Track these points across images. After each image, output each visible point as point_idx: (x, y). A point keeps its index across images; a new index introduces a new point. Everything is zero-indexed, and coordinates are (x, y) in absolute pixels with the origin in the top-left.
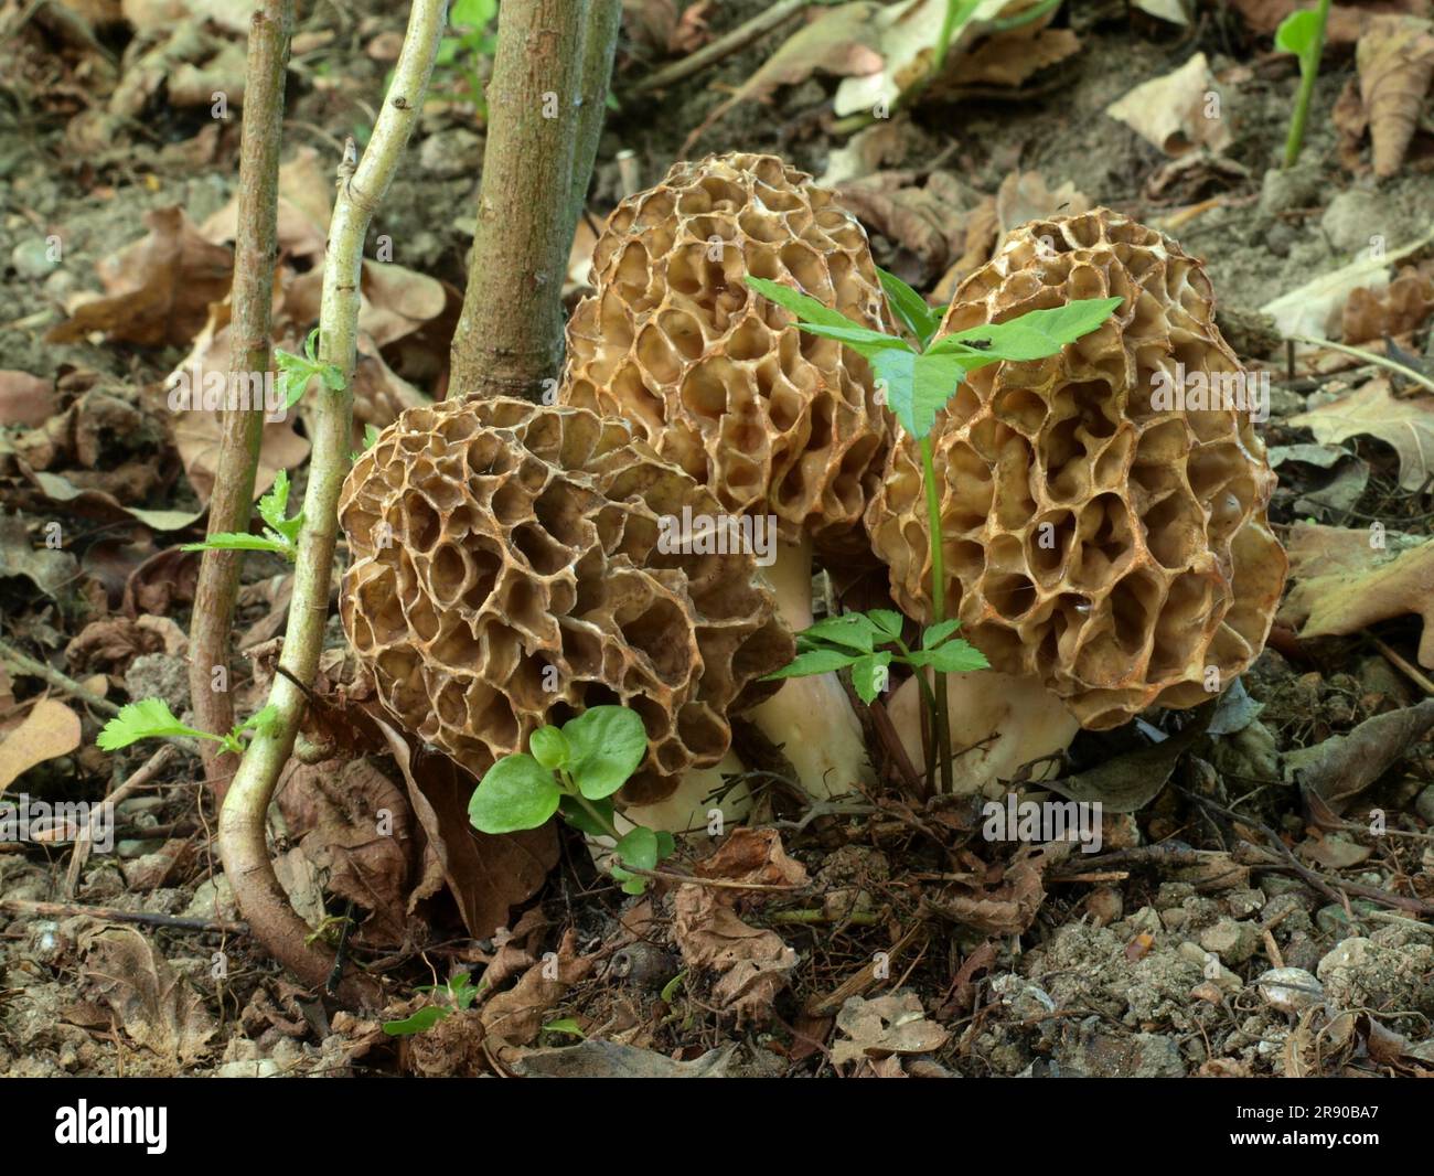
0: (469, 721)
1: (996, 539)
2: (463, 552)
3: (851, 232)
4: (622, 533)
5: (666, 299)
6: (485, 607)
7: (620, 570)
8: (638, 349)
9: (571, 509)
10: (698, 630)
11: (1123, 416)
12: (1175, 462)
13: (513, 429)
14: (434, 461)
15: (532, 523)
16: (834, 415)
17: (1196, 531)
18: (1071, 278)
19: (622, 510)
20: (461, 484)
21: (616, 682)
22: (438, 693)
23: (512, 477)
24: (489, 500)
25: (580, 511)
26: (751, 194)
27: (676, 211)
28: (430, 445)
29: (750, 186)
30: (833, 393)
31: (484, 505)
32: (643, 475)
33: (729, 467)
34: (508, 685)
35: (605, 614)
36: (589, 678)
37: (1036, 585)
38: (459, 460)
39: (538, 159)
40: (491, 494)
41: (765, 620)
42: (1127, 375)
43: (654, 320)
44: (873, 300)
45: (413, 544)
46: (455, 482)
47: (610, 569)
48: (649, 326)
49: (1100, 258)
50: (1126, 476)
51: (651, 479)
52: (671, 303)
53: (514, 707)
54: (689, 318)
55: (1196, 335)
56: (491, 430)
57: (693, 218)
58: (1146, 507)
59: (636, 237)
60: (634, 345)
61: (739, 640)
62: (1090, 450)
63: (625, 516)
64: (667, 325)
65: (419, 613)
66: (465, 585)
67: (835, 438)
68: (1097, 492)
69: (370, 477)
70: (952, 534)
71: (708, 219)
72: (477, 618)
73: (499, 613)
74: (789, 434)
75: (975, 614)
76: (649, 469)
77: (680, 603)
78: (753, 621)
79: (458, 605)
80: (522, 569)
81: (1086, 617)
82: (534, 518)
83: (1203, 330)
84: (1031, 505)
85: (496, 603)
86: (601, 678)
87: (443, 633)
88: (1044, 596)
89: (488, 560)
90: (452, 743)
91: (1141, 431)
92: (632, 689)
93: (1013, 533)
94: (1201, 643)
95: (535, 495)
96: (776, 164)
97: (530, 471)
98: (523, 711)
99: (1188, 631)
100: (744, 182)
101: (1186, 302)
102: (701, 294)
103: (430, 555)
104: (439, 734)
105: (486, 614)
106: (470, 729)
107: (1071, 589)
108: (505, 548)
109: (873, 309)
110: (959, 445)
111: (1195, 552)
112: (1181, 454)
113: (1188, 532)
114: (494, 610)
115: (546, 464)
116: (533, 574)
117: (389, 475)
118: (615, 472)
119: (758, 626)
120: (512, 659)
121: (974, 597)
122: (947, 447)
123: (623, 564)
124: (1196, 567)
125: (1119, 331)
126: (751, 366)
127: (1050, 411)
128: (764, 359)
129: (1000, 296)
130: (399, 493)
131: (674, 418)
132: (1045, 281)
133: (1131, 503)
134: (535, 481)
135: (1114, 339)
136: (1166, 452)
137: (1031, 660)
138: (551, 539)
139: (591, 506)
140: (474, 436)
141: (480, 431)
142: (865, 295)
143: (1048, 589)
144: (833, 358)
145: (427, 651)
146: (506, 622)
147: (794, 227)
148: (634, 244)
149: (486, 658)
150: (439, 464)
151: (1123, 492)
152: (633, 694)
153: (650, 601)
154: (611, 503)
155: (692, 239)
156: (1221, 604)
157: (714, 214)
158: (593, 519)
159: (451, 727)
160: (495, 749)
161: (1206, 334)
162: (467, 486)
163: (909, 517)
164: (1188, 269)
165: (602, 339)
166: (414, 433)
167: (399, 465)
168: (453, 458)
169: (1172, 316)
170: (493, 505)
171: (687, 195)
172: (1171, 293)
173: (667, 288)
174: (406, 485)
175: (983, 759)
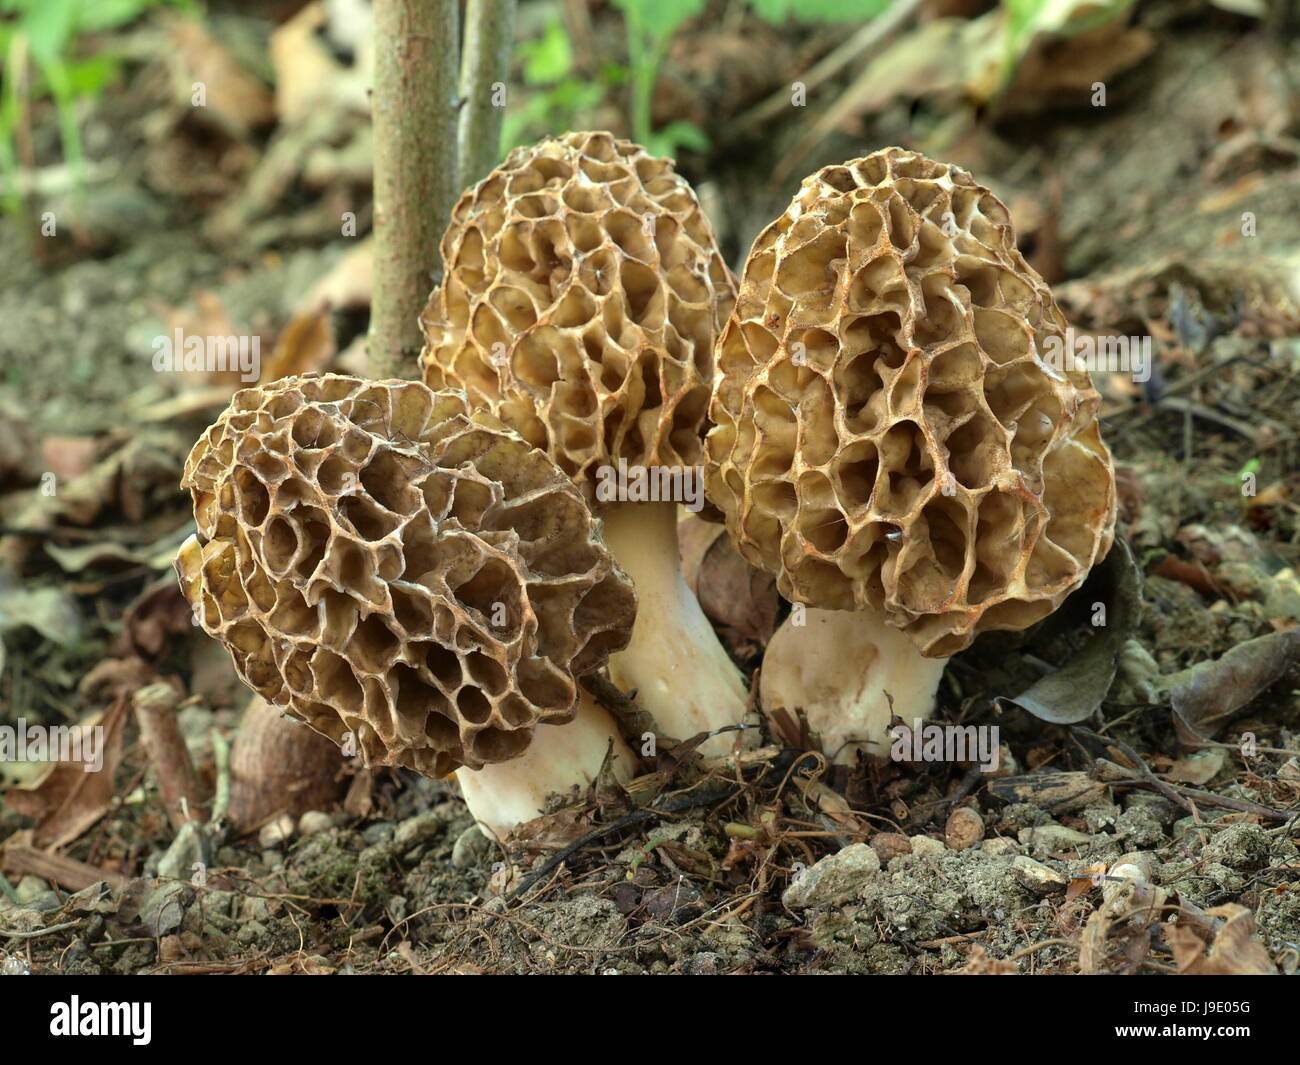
0: (316, 687)
1: (805, 476)
2: (293, 523)
3: (681, 197)
4: (452, 498)
5: (499, 277)
6: (316, 574)
7: (448, 533)
8: (474, 328)
9: (400, 477)
10: (530, 587)
11: (910, 344)
12: (971, 385)
13: (337, 403)
14: (261, 437)
15: (358, 492)
16: (661, 371)
17: (999, 451)
18: (852, 216)
19: (451, 476)
20: (288, 458)
21: (449, 640)
22: (285, 662)
23: (337, 449)
24: (315, 472)
25: (408, 479)
26: (576, 168)
27: (506, 193)
28: (257, 423)
29: (576, 162)
30: (657, 350)
31: (310, 477)
32: (476, 442)
33: (564, 431)
34: (347, 650)
35: (437, 576)
36: (422, 638)
37: (847, 518)
38: (284, 435)
39: (420, 160)
40: (317, 467)
41: (603, 575)
42: (912, 305)
43: (485, 298)
44: (700, 259)
45: (246, 519)
46: (280, 457)
47: (440, 533)
48: (482, 304)
49: (882, 195)
50: (920, 403)
51: (485, 445)
52: (502, 281)
53: (356, 671)
54: (521, 294)
55: (984, 260)
56: (315, 405)
57: (519, 198)
58: (946, 432)
59: (471, 223)
60: (470, 324)
61: (578, 596)
62: (885, 381)
63: (455, 482)
64: (499, 302)
65: (258, 585)
66: (297, 555)
67: (664, 394)
68: (894, 420)
69: (204, 457)
70: (766, 477)
71: (537, 197)
72: (308, 586)
73: (329, 580)
74: (617, 394)
75: (796, 552)
76: (482, 435)
77: (511, 562)
78: (590, 576)
79: (290, 575)
80: (348, 536)
81: (898, 545)
82: (361, 487)
83: (993, 254)
84: (835, 440)
85: (326, 570)
86: (435, 637)
87: (280, 604)
88: (855, 528)
89: (318, 530)
90: (305, 711)
91: (931, 357)
92: (467, 647)
93: (819, 469)
94: (1020, 561)
95: (359, 465)
96: (606, 139)
97: (357, 443)
98: (364, 674)
99: (1005, 550)
100: (570, 159)
101: (976, 230)
102: (536, 270)
103: (262, 528)
104: (291, 703)
105: (318, 581)
106: (317, 695)
107: (879, 518)
108: (331, 517)
109: (701, 267)
110: (761, 389)
111: (999, 471)
112: (977, 377)
113: (992, 452)
114: (324, 577)
115: (371, 435)
116: (361, 541)
117: (220, 454)
118: (447, 441)
119: (595, 581)
120: (349, 625)
121: (793, 537)
122: (751, 392)
123: (452, 527)
124: (1000, 486)
125: (899, 262)
126: (578, 333)
127: (842, 346)
128: (589, 325)
129: (788, 241)
130: (229, 471)
131: (506, 389)
132: (828, 221)
133: (929, 428)
134: (361, 451)
135: (896, 272)
136: (962, 377)
137: (861, 592)
138: (378, 505)
139: (419, 473)
140: (298, 412)
141: (304, 406)
142: (692, 255)
143: (856, 521)
144: (661, 317)
145: (266, 621)
146: (340, 589)
147: (619, 198)
148: (472, 230)
149: (323, 624)
150: (266, 439)
151: (918, 419)
152: (468, 651)
153: (481, 562)
154: (440, 469)
155: (519, 217)
156: (1035, 521)
157: (541, 192)
158: (420, 486)
159: (299, 695)
160: (344, 714)
161: (996, 258)
162: (292, 459)
163: (728, 465)
164: (977, 198)
165: (450, 324)
166: (244, 413)
167: (228, 442)
168: (279, 433)
169: (960, 245)
170: (319, 477)
171: (517, 177)
172: (960, 223)
173: (500, 267)
174: (235, 462)
175: (857, 702)
